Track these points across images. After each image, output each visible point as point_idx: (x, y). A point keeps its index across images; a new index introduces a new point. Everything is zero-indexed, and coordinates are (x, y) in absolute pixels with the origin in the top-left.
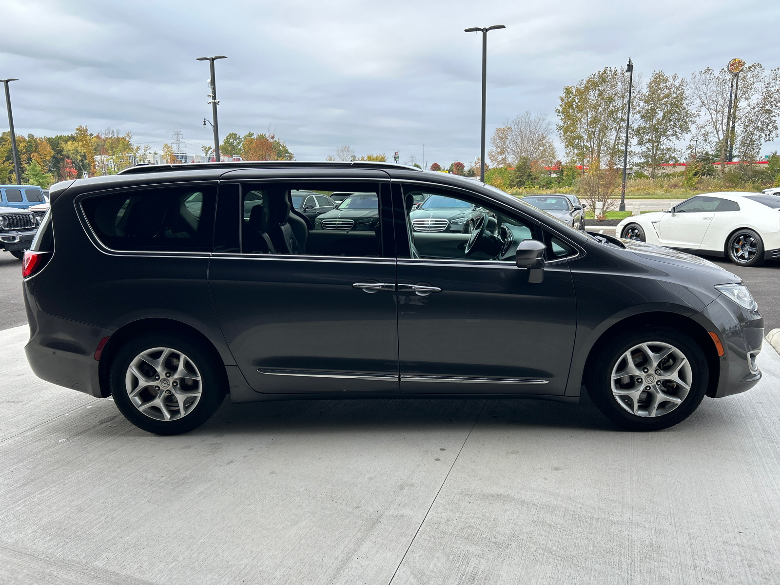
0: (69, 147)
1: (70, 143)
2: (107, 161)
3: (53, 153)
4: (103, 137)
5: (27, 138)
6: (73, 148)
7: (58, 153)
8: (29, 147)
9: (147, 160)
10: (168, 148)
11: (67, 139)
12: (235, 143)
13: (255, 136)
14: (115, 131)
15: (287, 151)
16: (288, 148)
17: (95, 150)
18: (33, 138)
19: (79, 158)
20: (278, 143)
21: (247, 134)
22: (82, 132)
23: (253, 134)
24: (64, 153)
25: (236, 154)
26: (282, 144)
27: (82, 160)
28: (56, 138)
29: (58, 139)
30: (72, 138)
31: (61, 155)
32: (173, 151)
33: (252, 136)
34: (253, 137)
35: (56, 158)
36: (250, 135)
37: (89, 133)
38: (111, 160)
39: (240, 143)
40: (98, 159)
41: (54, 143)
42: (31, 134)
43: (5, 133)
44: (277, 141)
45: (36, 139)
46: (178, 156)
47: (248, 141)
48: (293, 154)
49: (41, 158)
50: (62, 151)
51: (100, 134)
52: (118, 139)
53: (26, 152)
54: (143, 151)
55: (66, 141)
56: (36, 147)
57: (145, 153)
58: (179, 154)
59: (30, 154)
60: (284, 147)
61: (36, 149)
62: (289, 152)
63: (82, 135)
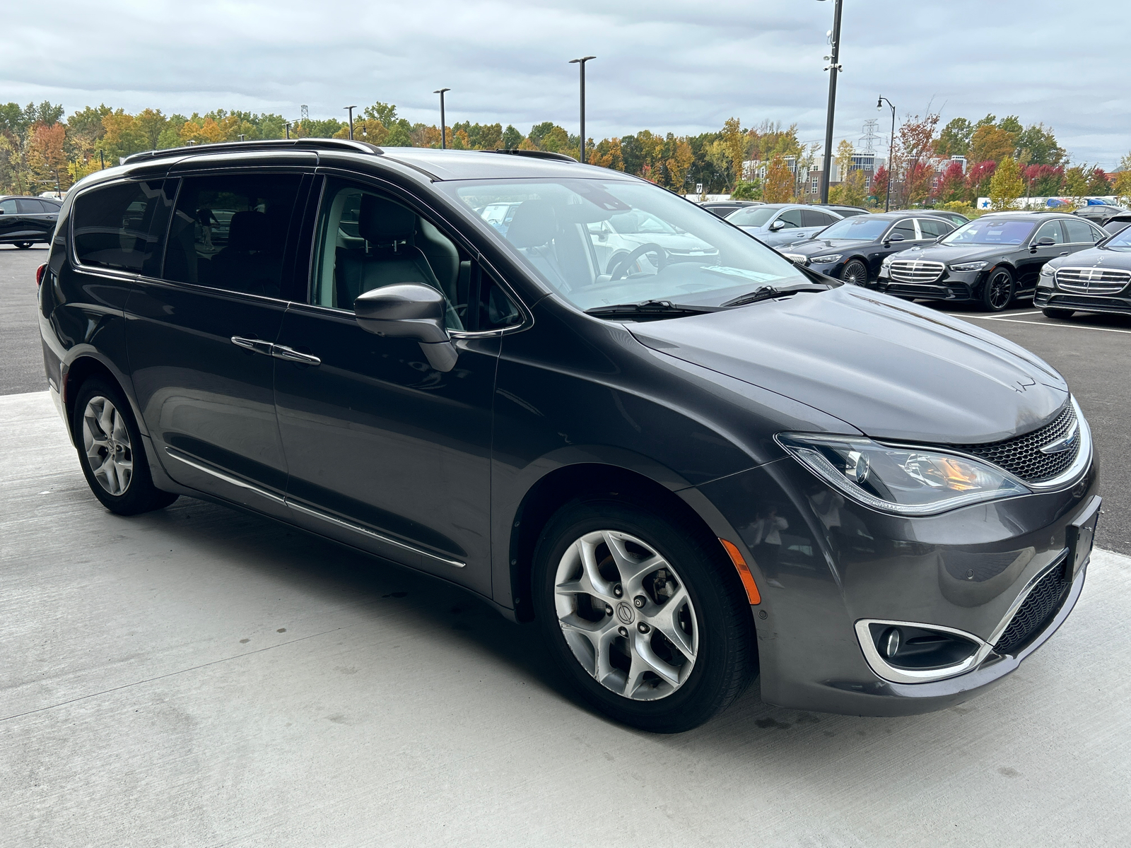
0: (715, 149)
1: (716, 143)
2: (759, 167)
3: (693, 159)
4: (759, 133)
5: (665, 140)
6: (719, 151)
7: (699, 159)
8: (665, 151)
9: (813, 166)
10: (846, 147)
11: (711, 139)
12: (960, 136)
13: (997, 122)
14: (775, 124)
15: (1054, 145)
16: (1056, 139)
17: (747, 153)
18: (671, 139)
19: (725, 165)
20: (1039, 131)
21: (984, 118)
22: (732, 126)
23: (995, 117)
24: (707, 158)
25: (959, 152)
26: (1045, 133)
27: (728, 168)
28: (700, 137)
29: (703, 138)
30: (719, 137)
31: (702, 162)
32: (853, 152)
33: (991, 122)
34: (993, 123)
35: (697, 166)
36: (989, 119)
37: (741, 129)
38: (764, 167)
39: (968, 134)
40: (746, 166)
41: (697, 145)
42: (670, 134)
43: (641, 133)
44: (1037, 128)
45: (676, 139)
46: (860, 158)
47: (982, 131)
48: (1065, 151)
49: (678, 167)
50: (705, 156)
51: (754, 130)
52: (779, 136)
53: (662, 157)
54: (809, 152)
55: (712, 142)
56: (675, 150)
57: (811, 156)
58: (863, 156)
59: (666, 161)
60: (1049, 138)
61: (673, 154)
62: (1058, 146)
63: (731, 133)
